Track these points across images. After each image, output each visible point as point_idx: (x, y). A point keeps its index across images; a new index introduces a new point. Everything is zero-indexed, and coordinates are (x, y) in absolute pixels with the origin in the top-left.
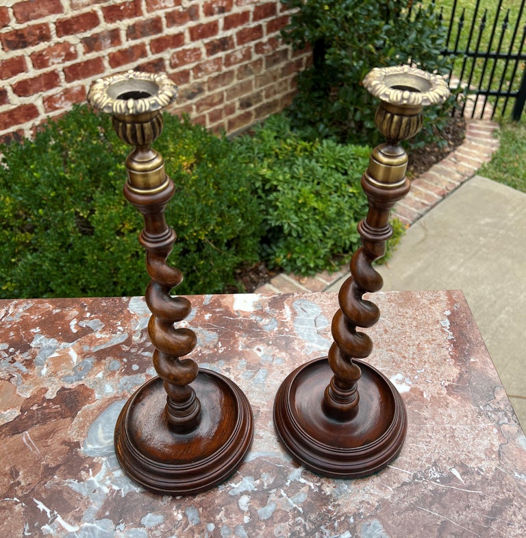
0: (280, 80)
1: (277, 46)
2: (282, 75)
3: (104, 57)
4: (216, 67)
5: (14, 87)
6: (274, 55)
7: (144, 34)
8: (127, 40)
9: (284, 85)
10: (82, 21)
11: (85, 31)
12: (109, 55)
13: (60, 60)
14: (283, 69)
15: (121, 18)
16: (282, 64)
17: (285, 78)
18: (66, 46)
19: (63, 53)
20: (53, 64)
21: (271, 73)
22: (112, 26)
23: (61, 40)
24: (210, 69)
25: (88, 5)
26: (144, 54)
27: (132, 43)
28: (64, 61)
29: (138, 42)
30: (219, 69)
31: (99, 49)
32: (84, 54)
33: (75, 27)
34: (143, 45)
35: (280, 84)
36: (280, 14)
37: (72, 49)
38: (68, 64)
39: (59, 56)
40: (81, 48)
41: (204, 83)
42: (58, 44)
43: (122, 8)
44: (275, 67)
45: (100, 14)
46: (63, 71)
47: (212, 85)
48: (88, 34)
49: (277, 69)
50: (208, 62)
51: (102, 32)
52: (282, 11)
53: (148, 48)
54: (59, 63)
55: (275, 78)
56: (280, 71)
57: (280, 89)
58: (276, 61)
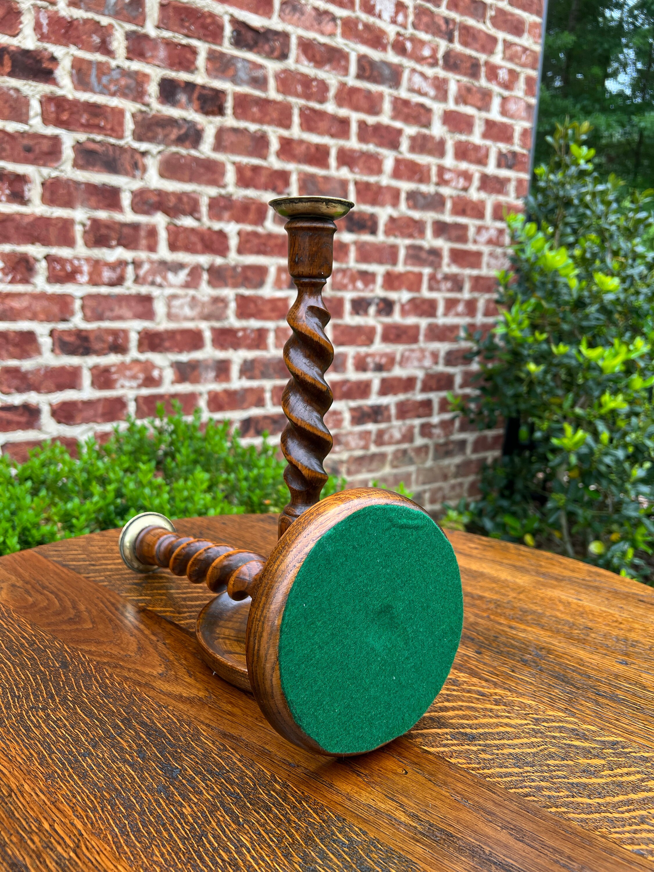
0: (453, 481)
1: (451, 433)
2: (456, 475)
3: (201, 394)
4: (362, 443)
5: (55, 408)
6: (446, 444)
7: (264, 375)
8: (240, 378)
9: (458, 490)
10: (178, 337)
11: (181, 351)
12: (209, 393)
13: (134, 384)
14: (458, 466)
15: (236, 345)
16: (457, 460)
17: (459, 480)
18: (148, 367)
19: (141, 376)
20: (122, 387)
21: (441, 468)
22: (221, 355)
23: (143, 357)
24: (353, 444)
25: (192, 319)
26: (260, 402)
27: (246, 383)
28: (139, 386)
29: (254, 384)
30: (366, 447)
31: (196, 381)
32: (173, 383)
33: (167, 344)
34: (261, 391)
35: (453, 487)
36: (460, 391)
37: (156, 373)
38: (145, 392)
39: (134, 377)
40: (169, 374)
41: (341, 462)
42: (136, 361)
43: (240, 334)
44: (446, 462)
45: (208, 335)
46: (136, 400)
47: (353, 468)
48: (184, 357)
49: (449, 466)
50: (350, 433)
51: (205, 360)
52: (462, 386)
53: (268, 396)
54: (131, 388)
55: (445, 477)
56: (453, 469)
57: (453, 494)
58: (448, 454)
